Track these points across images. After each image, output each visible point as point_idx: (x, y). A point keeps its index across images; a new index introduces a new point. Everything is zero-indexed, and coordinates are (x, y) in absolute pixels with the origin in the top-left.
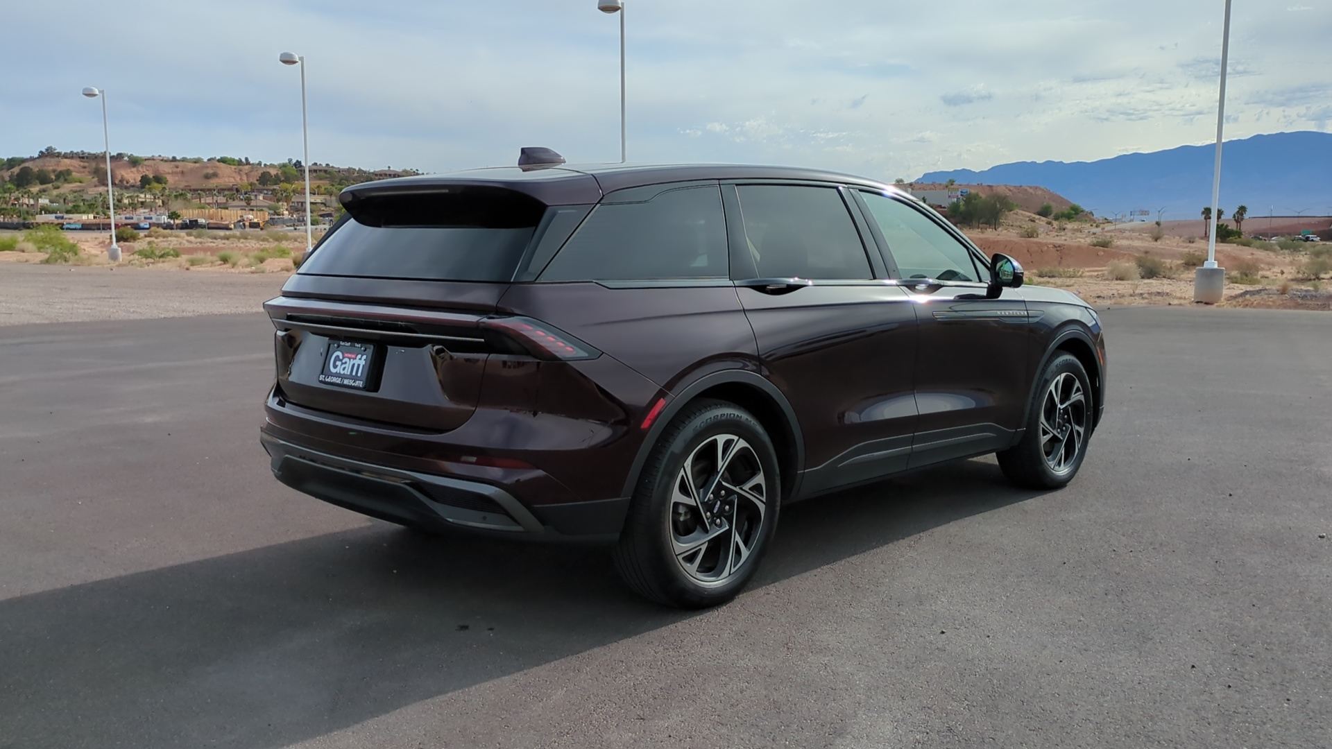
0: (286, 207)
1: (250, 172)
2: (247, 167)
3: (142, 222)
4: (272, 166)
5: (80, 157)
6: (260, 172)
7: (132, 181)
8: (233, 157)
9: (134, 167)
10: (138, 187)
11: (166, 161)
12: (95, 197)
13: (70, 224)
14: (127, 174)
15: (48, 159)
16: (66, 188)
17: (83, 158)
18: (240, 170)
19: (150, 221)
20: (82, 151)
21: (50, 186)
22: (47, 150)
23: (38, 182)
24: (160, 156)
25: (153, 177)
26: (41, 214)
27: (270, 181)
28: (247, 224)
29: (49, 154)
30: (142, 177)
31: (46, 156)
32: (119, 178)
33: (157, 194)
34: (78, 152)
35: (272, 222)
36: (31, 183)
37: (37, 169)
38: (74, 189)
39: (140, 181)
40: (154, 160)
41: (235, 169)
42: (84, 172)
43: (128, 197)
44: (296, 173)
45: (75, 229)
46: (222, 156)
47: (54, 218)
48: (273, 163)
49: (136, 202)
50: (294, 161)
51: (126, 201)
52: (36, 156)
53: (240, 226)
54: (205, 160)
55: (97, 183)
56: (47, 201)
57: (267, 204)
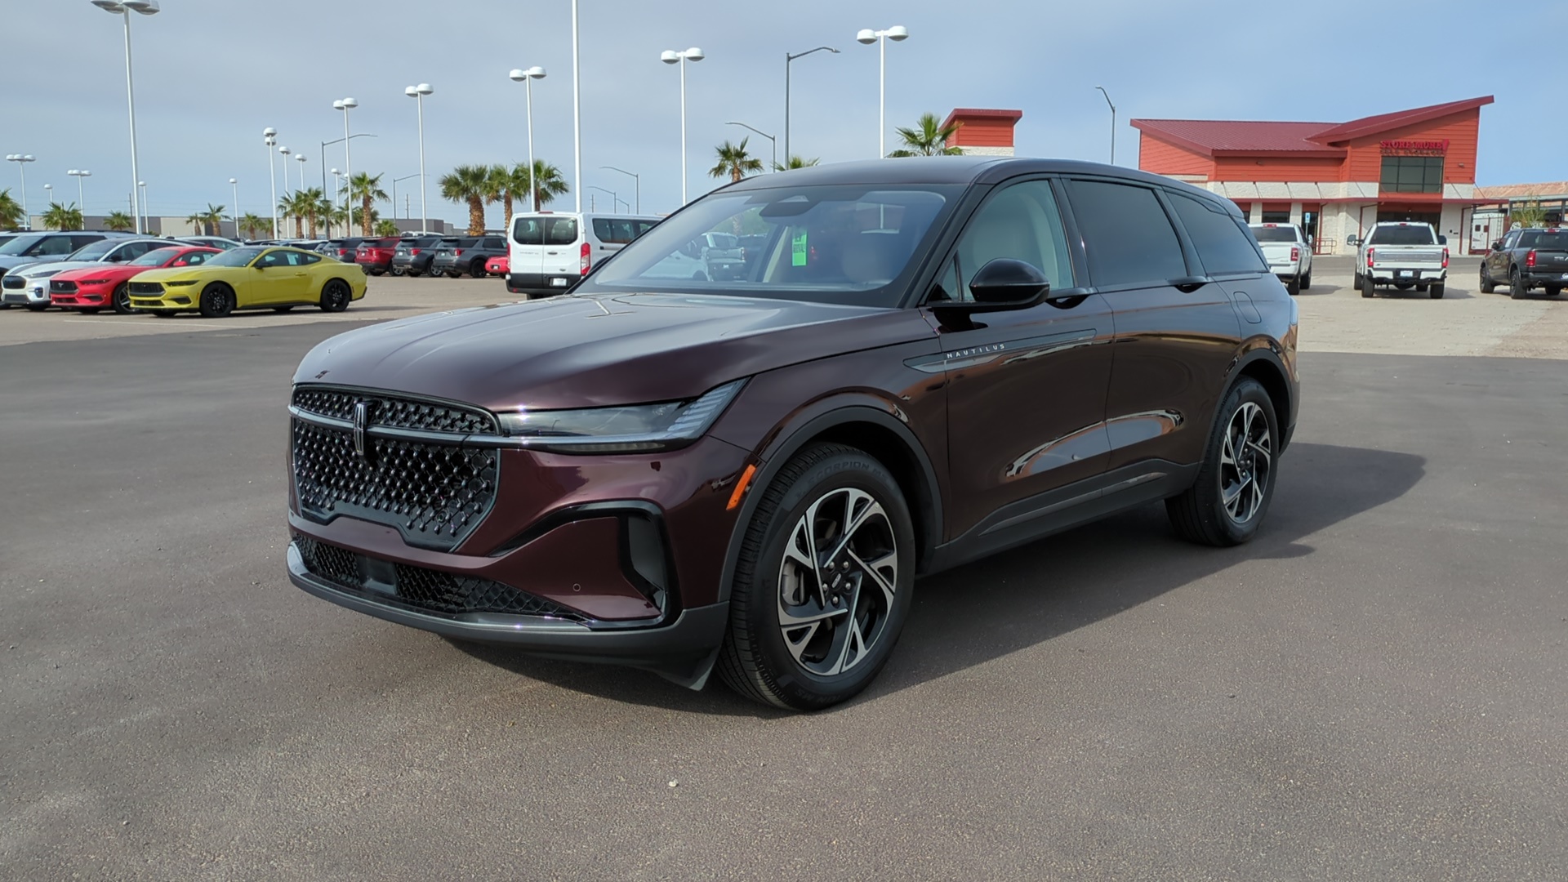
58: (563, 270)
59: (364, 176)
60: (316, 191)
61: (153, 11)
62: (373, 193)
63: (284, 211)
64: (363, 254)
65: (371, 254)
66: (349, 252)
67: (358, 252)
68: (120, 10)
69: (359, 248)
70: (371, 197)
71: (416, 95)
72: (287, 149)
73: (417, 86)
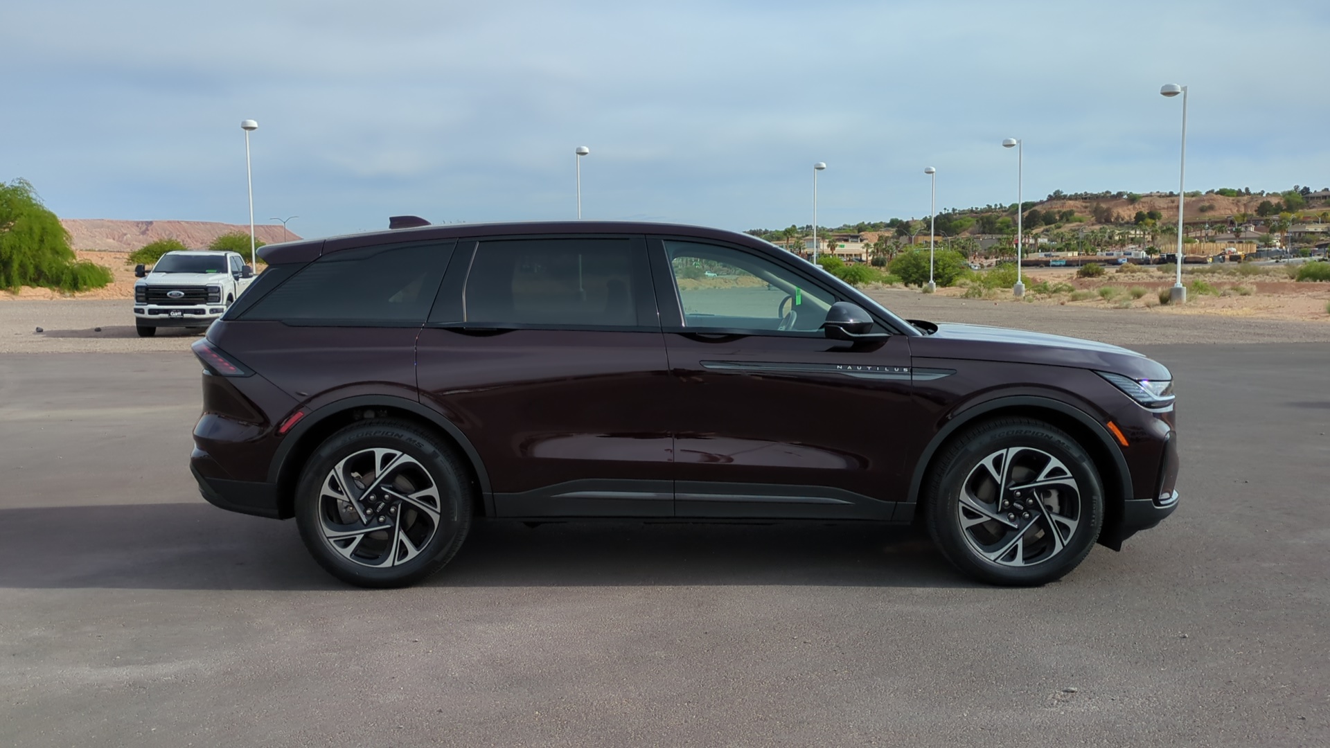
0: (1279, 238)
1: (1250, 202)
2: (1246, 198)
3: (1120, 257)
4: (1275, 195)
5: (1082, 198)
6: (1260, 201)
7: (1127, 218)
8: (1233, 188)
9: (1131, 204)
10: (1132, 224)
11: (1163, 197)
12: (1087, 235)
13: (1055, 261)
14: (1124, 211)
15: (1055, 202)
16: (1066, 228)
17: (1086, 198)
18: (1238, 201)
19: (1129, 257)
20: (1086, 192)
21: (1053, 226)
22: (1055, 193)
23: (1044, 223)
24: (1158, 192)
25: (1148, 213)
26: (1038, 252)
27: (1269, 211)
28: (1227, 257)
29: (1057, 197)
30: (1137, 214)
31: (1054, 199)
32: (1115, 215)
33: (1147, 230)
34: (1082, 194)
35: (1258, 255)
36: (1037, 224)
37: (1045, 212)
38: (1074, 228)
39: (1135, 218)
40: (1151, 196)
41: (1233, 200)
42: (1085, 212)
43: (1118, 234)
44: (1302, 201)
45: (1060, 266)
46: (1222, 188)
47: (1043, 256)
48: (1276, 191)
49: (1126, 238)
50: (1301, 188)
51: (1117, 238)
52: (1045, 199)
53: (1219, 259)
54: (1204, 193)
55: (1095, 222)
56: (1046, 240)
57: (1258, 236)
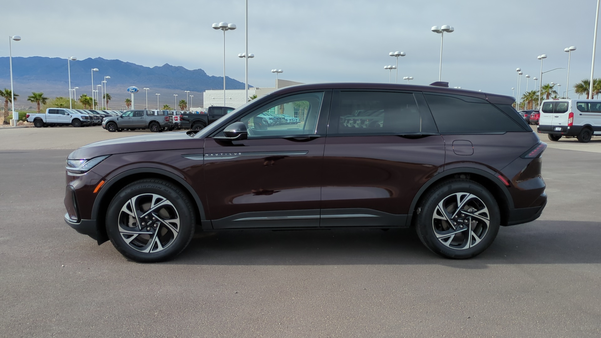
58: (560, 124)
59: (548, 85)
60: (534, 92)
61: (452, 31)
62: (552, 92)
63: (524, 100)
64: (533, 117)
65: (536, 117)
66: (529, 116)
67: (531, 116)
68: (441, 32)
69: (532, 114)
70: (551, 94)
71: (569, 51)
72: (529, 75)
73: (569, 47)
